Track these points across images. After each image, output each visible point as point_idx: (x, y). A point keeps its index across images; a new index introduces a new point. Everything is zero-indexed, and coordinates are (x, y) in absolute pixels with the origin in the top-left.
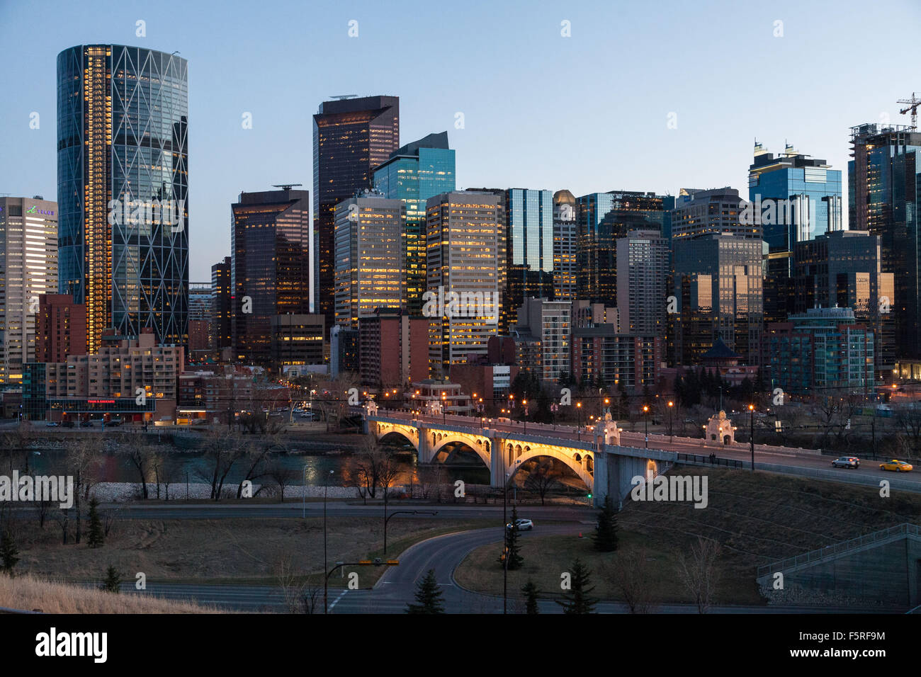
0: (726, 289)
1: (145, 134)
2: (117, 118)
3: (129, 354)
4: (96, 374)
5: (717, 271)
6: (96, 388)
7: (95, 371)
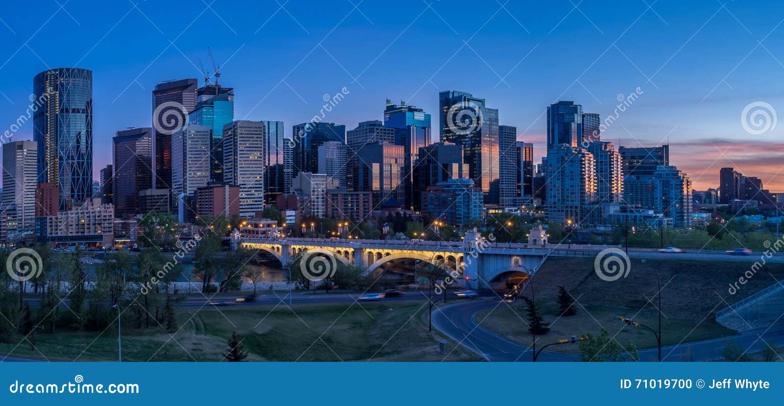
0: (387, 171)
1: (74, 107)
2: (61, 101)
3: (89, 210)
4: (72, 221)
5: (382, 161)
6: (72, 229)
7: (72, 219)
